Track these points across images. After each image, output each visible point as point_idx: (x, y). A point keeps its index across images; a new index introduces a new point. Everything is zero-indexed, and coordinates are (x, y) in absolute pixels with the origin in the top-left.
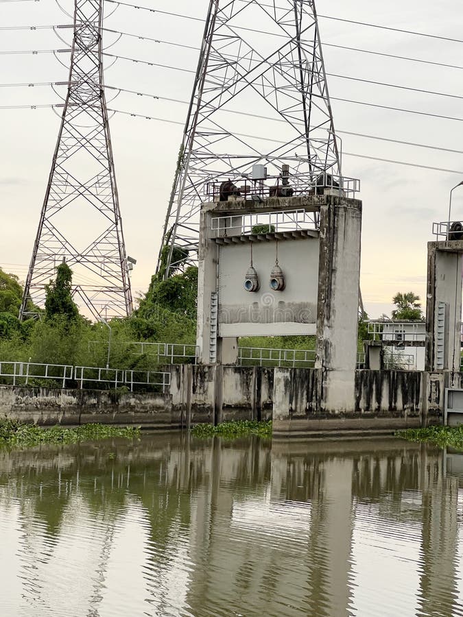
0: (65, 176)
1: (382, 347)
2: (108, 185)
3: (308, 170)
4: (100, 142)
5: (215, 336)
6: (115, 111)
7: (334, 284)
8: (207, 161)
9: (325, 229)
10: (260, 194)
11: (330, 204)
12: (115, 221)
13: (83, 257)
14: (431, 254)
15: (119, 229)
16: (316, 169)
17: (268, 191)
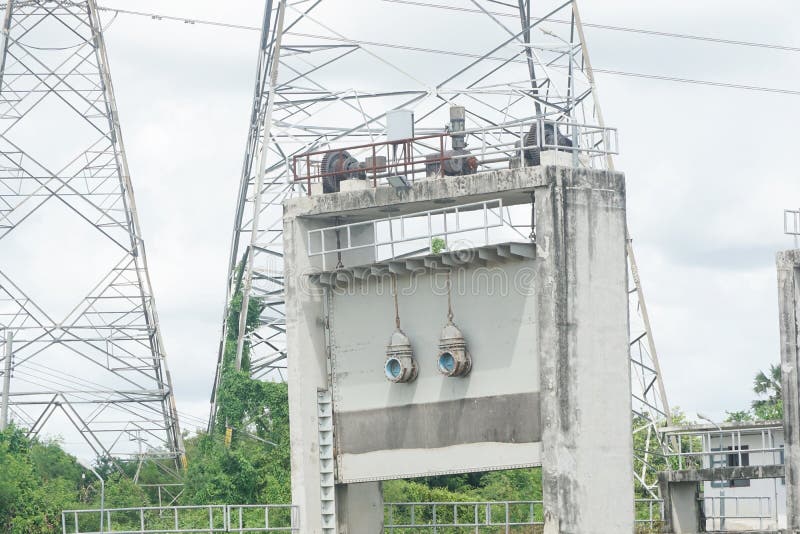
0: (16, 157)
1: (697, 484)
2: (111, 170)
3: (534, 113)
4: (88, 81)
5: (331, 482)
6: (117, 12)
7: (574, 355)
8: (313, 108)
9: (547, 239)
10: (406, 173)
11: (555, 185)
12: (130, 248)
13: (65, 330)
14: (784, 276)
15: (141, 265)
16: (550, 109)
17: (423, 166)
